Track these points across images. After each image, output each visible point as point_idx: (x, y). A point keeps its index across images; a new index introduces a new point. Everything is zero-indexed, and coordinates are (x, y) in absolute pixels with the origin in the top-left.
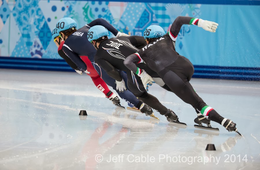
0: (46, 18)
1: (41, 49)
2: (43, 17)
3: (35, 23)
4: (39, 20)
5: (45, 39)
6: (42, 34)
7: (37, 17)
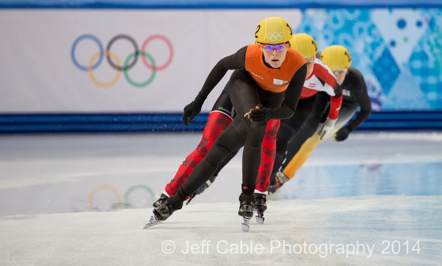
0: (387, 40)
1: (380, 94)
2: (382, 40)
3: (366, 51)
4: (374, 45)
5: (386, 77)
6: (379, 69)
7: (369, 40)
